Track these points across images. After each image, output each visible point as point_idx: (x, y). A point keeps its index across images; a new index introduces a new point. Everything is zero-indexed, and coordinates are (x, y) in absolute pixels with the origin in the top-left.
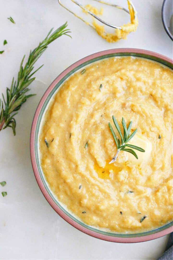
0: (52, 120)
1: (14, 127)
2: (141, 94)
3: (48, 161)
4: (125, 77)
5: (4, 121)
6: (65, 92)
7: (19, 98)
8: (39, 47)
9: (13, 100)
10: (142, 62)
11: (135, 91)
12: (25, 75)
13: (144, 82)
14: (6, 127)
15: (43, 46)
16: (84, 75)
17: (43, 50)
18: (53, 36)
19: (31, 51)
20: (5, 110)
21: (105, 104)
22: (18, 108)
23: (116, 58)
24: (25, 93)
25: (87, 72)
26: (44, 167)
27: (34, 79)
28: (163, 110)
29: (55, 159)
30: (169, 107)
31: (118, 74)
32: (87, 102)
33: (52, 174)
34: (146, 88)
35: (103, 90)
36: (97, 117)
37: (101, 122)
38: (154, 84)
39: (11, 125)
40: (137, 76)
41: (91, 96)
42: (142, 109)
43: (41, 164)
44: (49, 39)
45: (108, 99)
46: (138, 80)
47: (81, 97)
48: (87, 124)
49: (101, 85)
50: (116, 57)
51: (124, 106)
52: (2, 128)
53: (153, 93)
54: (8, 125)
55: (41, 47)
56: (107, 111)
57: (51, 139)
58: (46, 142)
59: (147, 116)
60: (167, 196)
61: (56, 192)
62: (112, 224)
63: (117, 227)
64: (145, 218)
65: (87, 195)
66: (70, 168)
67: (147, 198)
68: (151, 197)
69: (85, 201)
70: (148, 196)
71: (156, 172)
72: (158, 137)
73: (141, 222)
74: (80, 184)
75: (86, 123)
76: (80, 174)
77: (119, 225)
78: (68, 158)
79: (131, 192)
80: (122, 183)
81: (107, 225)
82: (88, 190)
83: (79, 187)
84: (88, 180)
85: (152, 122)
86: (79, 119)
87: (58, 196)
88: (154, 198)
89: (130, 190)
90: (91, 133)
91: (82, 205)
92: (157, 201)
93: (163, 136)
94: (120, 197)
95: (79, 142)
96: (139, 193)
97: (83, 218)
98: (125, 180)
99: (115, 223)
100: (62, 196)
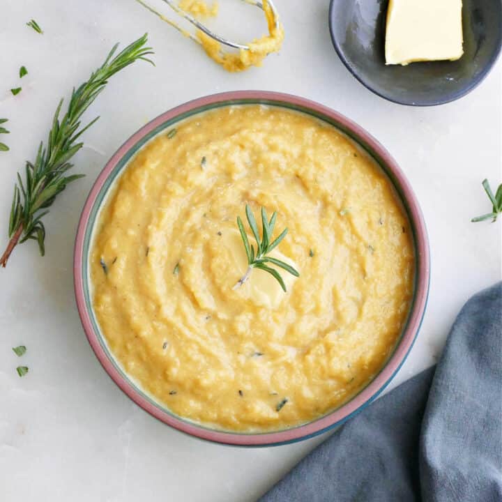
0: (113, 223)
1: (41, 240)
2: (279, 175)
3: (107, 299)
4: (247, 144)
5: (21, 227)
6: (138, 172)
7: (51, 182)
8: (90, 83)
9: (40, 186)
10: (280, 114)
11: (266, 170)
12: (64, 137)
13: (284, 153)
14: (25, 240)
15: (98, 81)
16: (174, 139)
17: (98, 88)
18: (117, 61)
19: (74, 90)
20: (23, 205)
21: (211, 193)
22: (48, 203)
23: (232, 109)
24: (62, 172)
25: (179, 133)
26: (99, 310)
27: (81, 145)
28: (319, 204)
29: (120, 295)
30: (330, 199)
31: (235, 137)
32: (179, 190)
33: (113, 323)
34: (288, 164)
35: (208, 167)
36: (196, 217)
37: (204, 227)
38: (302, 156)
39: (35, 234)
40: (271, 142)
41: (185, 178)
42: (278, 202)
43: (94, 305)
44: (111, 67)
45: (217, 185)
46: (272, 148)
47: (167, 180)
48: (177, 229)
49: (204, 160)
50: (233, 107)
51: (246, 196)
52: (19, 242)
53: (300, 173)
54: (29, 236)
55: (96, 82)
56: (215, 207)
57: (111, 258)
58: (101, 264)
59: (287, 215)
60: (324, 361)
61: (120, 357)
62: (224, 415)
63: (234, 419)
64: (284, 402)
65: (177, 360)
66: (146, 310)
67: (288, 366)
68: (295, 363)
69: (174, 372)
70: (290, 361)
71: (305, 318)
72: (308, 254)
73: (278, 410)
74: (165, 340)
75: (175, 229)
76: (165, 321)
77: (237, 416)
78: (143, 292)
79: (260, 354)
80: (241, 338)
81: (215, 415)
82: (179, 351)
83: (162, 344)
84: (180, 333)
85: (297, 226)
86: (164, 222)
87: (125, 364)
88: (301, 366)
89: (257, 351)
90: (184, 247)
91: (170, 379)
92: (306, 372)
93: (318, 251)
94: (238, 363)
95: (163, 263)
96: (274, 356)
97: (170, 403)
98: (246, 332)
99: (230, 412)
100: (132, 364)
